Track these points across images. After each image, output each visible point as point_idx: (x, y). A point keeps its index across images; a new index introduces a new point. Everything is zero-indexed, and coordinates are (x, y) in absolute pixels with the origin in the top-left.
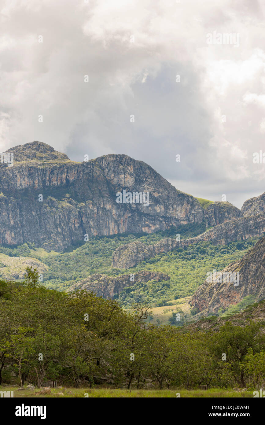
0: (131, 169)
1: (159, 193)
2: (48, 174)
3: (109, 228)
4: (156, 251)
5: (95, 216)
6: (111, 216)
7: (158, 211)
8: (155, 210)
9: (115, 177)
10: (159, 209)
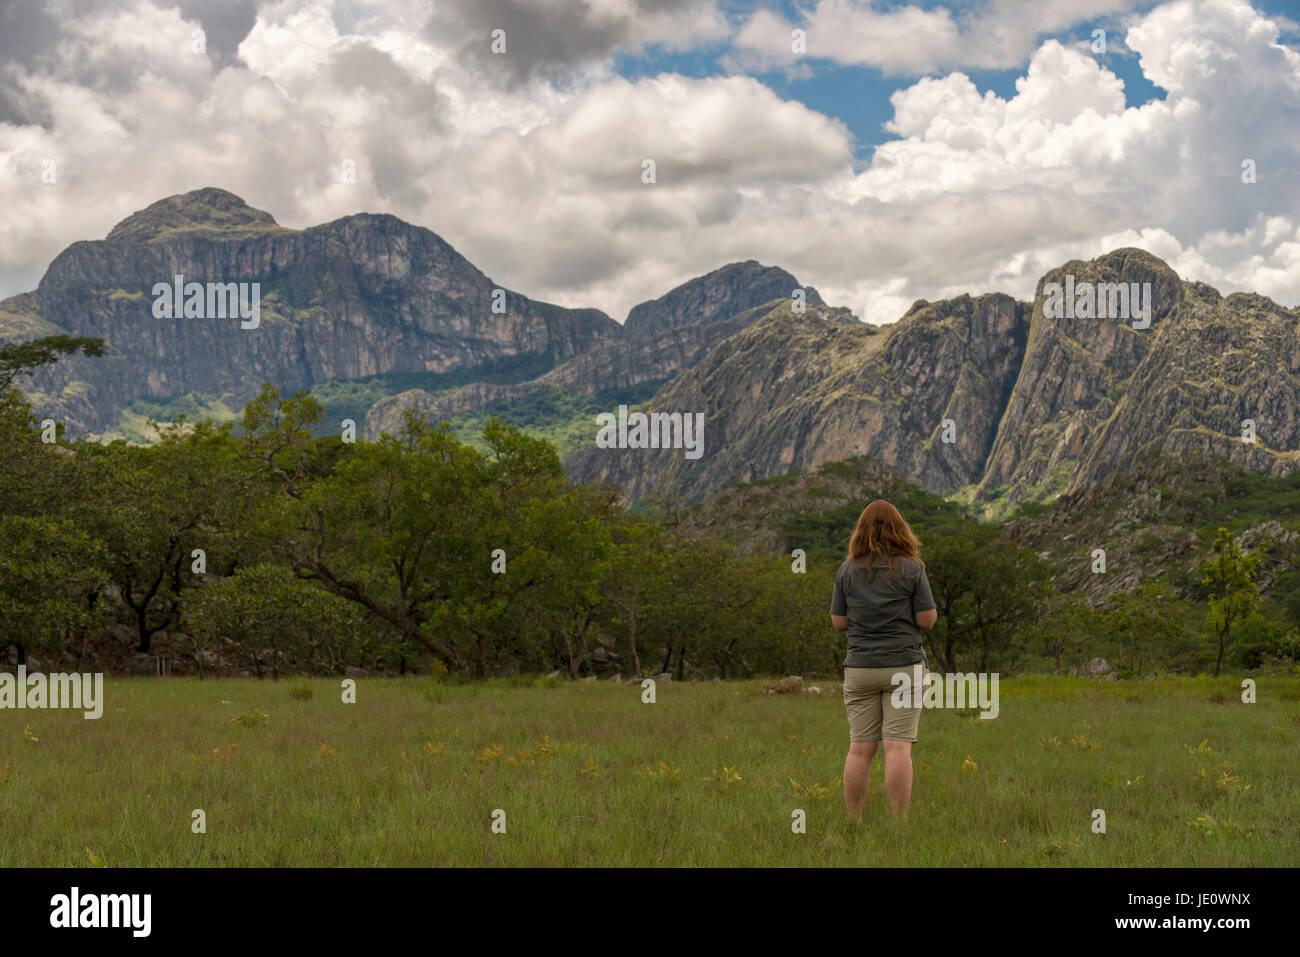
0: (401, 243)
1: (459, 291)
2: (234, 254)
3: (359, 364)
5: (331, 338)
6: (364, 338)
7: (458, 328)
8: (451, 327)
9: (370, 259)
10: (460, 324)
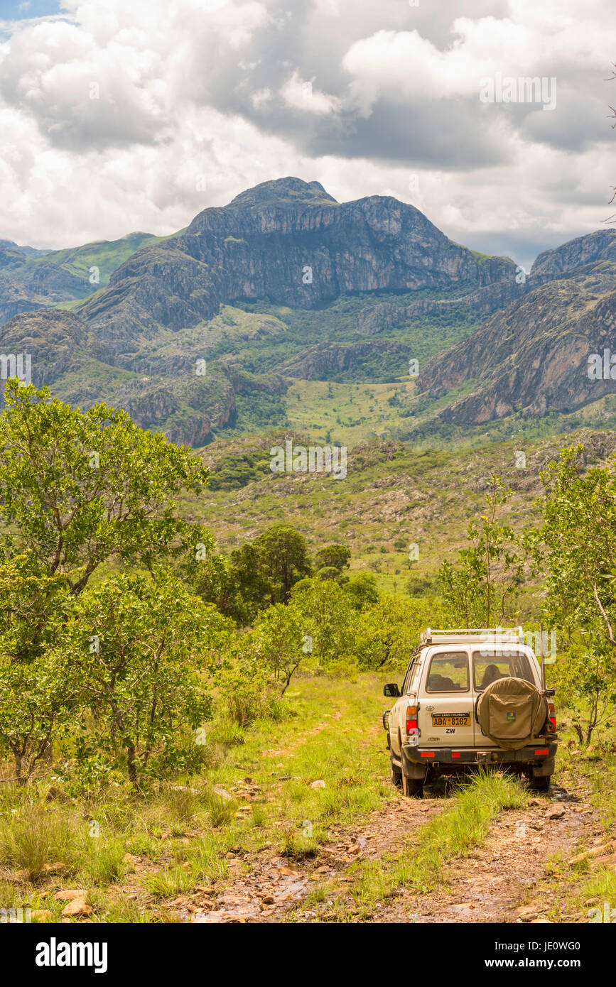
0: (397, 213)
1: (428, 243)
2: (299, 217)
3: (367, 282)
4: (409, 315)
5: (352, 267)
6: (371, 267)
7: (426, 264)
8: (423, 263)
9: (378, 222)
10: (427, 262)
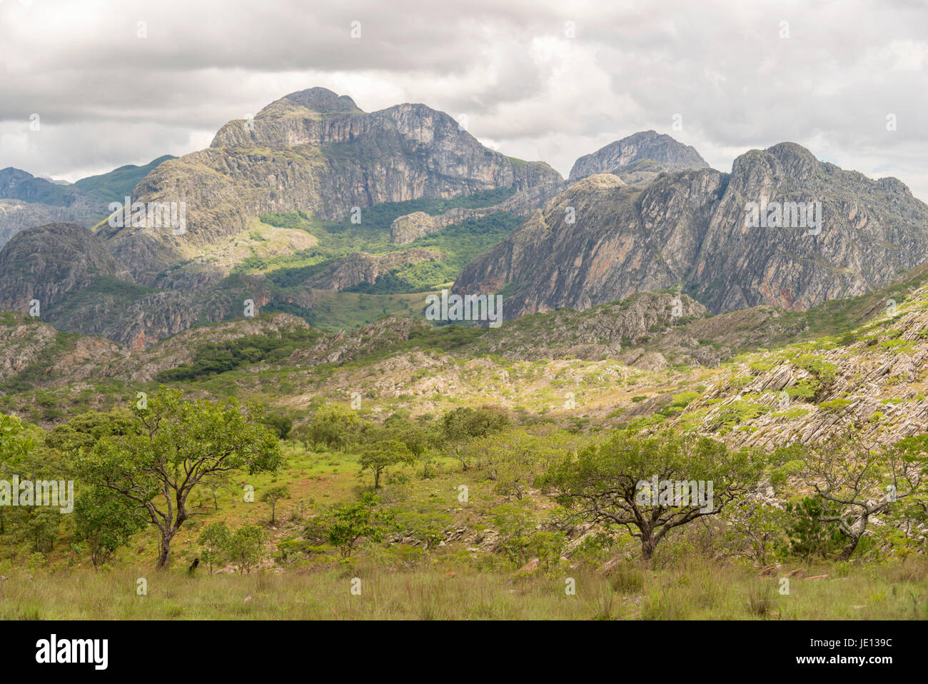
0: (429, 121)
1: (462, 151)
2: (327, 128)
3: (401, 193)
4: (444, 223)
5: (384, 178)
6: (404, 178)
7: (461, 173)
8: (456, 172)
9: (409, 131)
10: (462, 170)
